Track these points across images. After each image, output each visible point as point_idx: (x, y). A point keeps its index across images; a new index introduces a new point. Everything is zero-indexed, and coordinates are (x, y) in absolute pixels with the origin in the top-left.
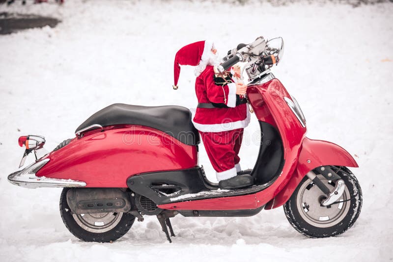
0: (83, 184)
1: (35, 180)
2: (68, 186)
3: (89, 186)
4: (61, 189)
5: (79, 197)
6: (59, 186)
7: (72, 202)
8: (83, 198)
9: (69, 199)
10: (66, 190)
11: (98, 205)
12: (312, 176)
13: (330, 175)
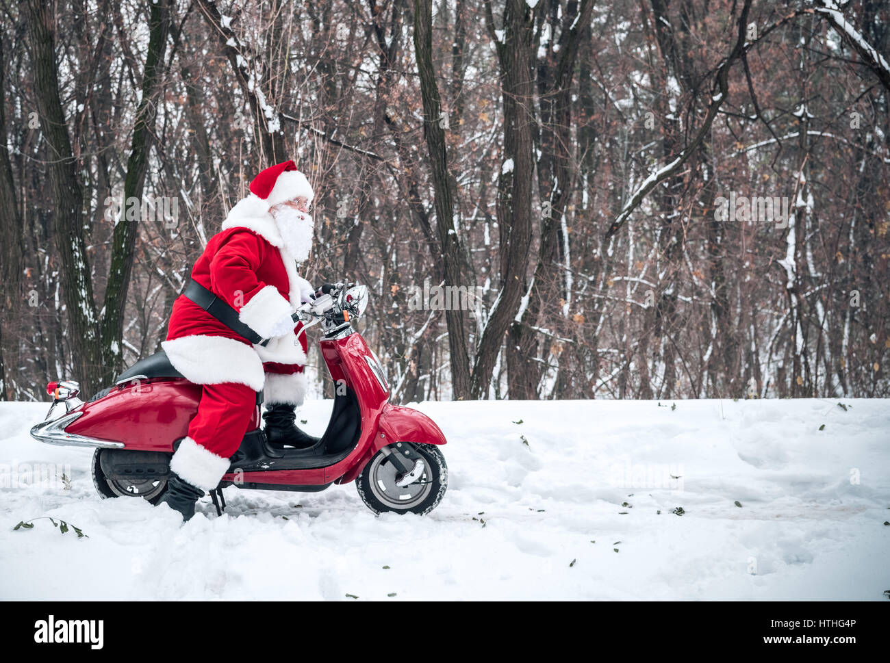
0: (121, 445)
1: (65, 438)
2: (102, 446)
3: (127, 448)
4: (94, 449)
5: (115, 460)
6: (91, 445)
7: (106, 465)
8: (120, 462)
9: (103, 461)
10: (100, 451)
11: (137, 471)
12: (386, 452)
13: (407, 452)
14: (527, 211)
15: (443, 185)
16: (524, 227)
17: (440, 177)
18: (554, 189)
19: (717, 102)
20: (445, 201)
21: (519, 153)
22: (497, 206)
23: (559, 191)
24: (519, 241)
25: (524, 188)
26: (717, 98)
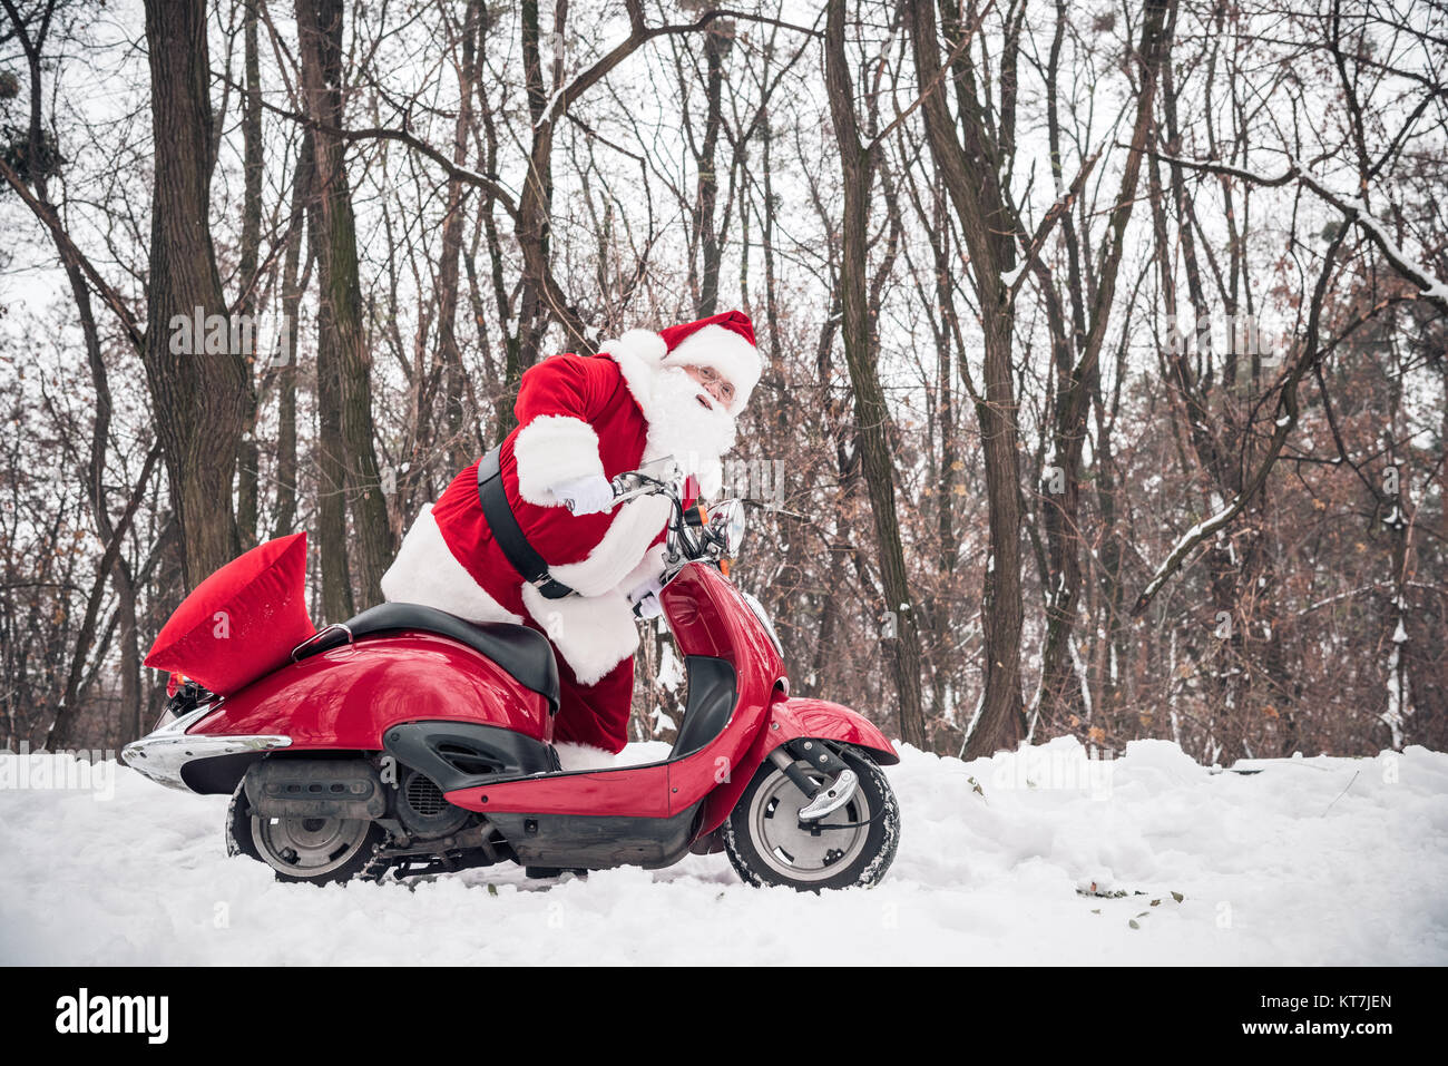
3: (296, 747)
9: (250, 774)
12: (783, 762)
13: (823, 757)
14: (1014, 581)
15: (890, 539)
16: (1011, 603)
17: (886, 527)
18: (1060, 589)
19: (1284, 427)
20: (894, 563)
21: (999, 494)
22: (982, 615)
23: (1067, 591)
24: (1005, 624)
25: (1009, 547)
26: (1282, 422)
